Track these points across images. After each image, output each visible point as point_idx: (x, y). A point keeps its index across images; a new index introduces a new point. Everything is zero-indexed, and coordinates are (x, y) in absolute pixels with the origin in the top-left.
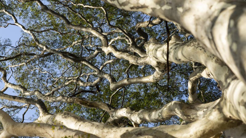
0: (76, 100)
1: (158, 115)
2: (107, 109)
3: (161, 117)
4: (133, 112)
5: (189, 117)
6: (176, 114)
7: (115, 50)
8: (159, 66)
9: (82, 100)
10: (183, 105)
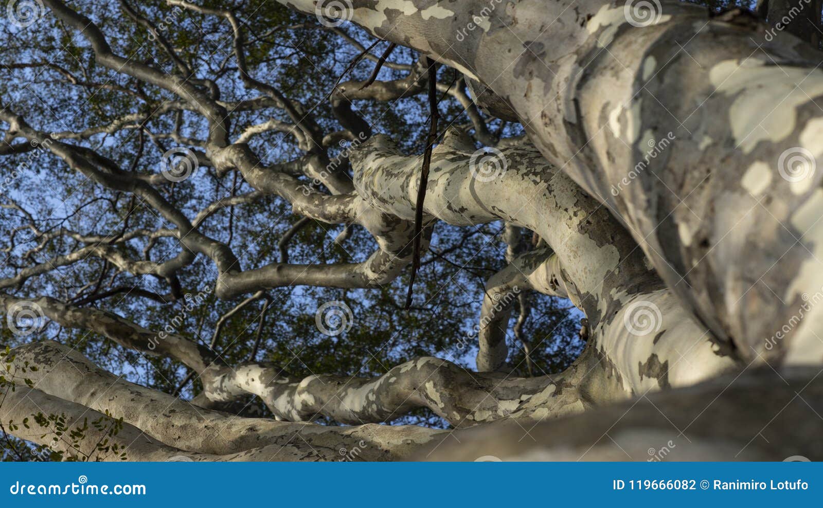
0: (93, 317)
1: (367, 397)
2: (198, 362)
3: (374, 406)
4: (284, 382)
5: (469, 417)
6: (428, 402)
7: (250, 162)
8: (391, 233)
9: (113, 321)
10: (455, 373)
